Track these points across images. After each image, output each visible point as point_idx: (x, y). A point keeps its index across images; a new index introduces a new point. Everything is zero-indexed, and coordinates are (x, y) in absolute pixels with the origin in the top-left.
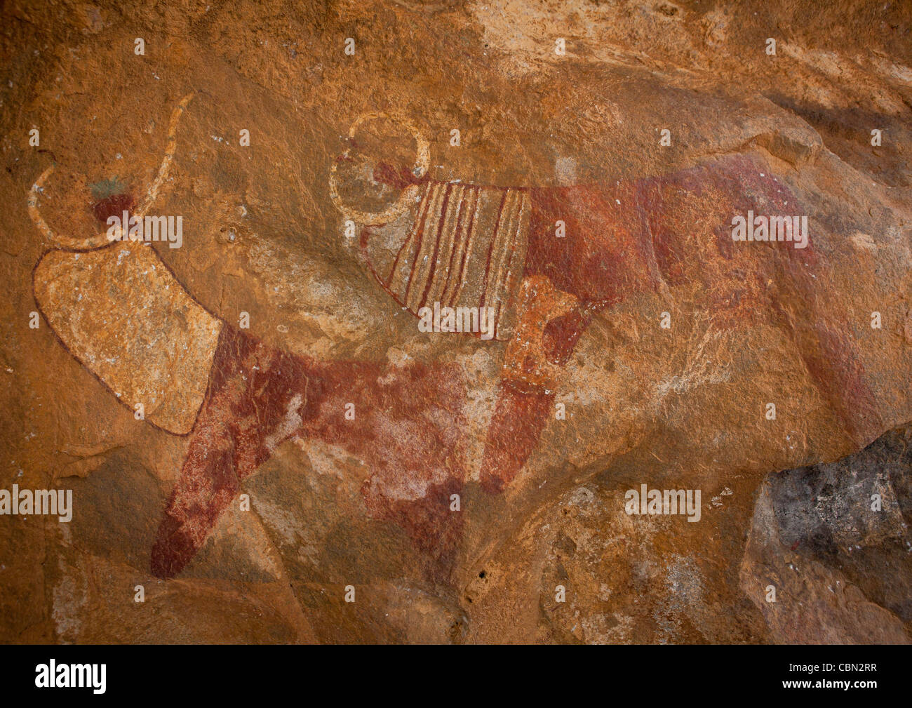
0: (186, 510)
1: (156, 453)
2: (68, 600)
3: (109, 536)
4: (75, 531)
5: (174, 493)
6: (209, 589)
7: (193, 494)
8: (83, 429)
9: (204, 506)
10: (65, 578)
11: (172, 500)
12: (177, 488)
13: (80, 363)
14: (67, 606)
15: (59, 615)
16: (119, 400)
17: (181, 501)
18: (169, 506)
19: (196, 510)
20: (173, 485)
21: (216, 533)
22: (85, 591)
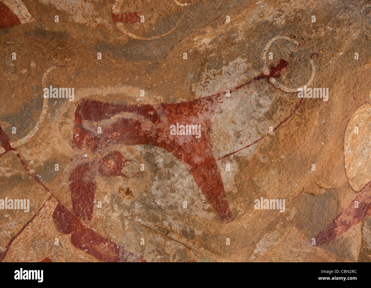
0: (341, 221)
1: (344, 195)
2: (269, 240)
3: (308, 222)
4: (297, 215)
5: (341, 214)
6: (325, 255)
7: (347, 216)
8: (331, 177)
9: (347, 223)
10: (276, 231)
11: (339, 216)
12: (343, 212)
13: (343, 150)
14: (267, 243)
15: (260, 245)
16: (345, 169)
17: (342, 218)
18: (337, 218)
19: (344, 223)
20: (343, 210)
21: (345, 235)
22: (280, 240)
